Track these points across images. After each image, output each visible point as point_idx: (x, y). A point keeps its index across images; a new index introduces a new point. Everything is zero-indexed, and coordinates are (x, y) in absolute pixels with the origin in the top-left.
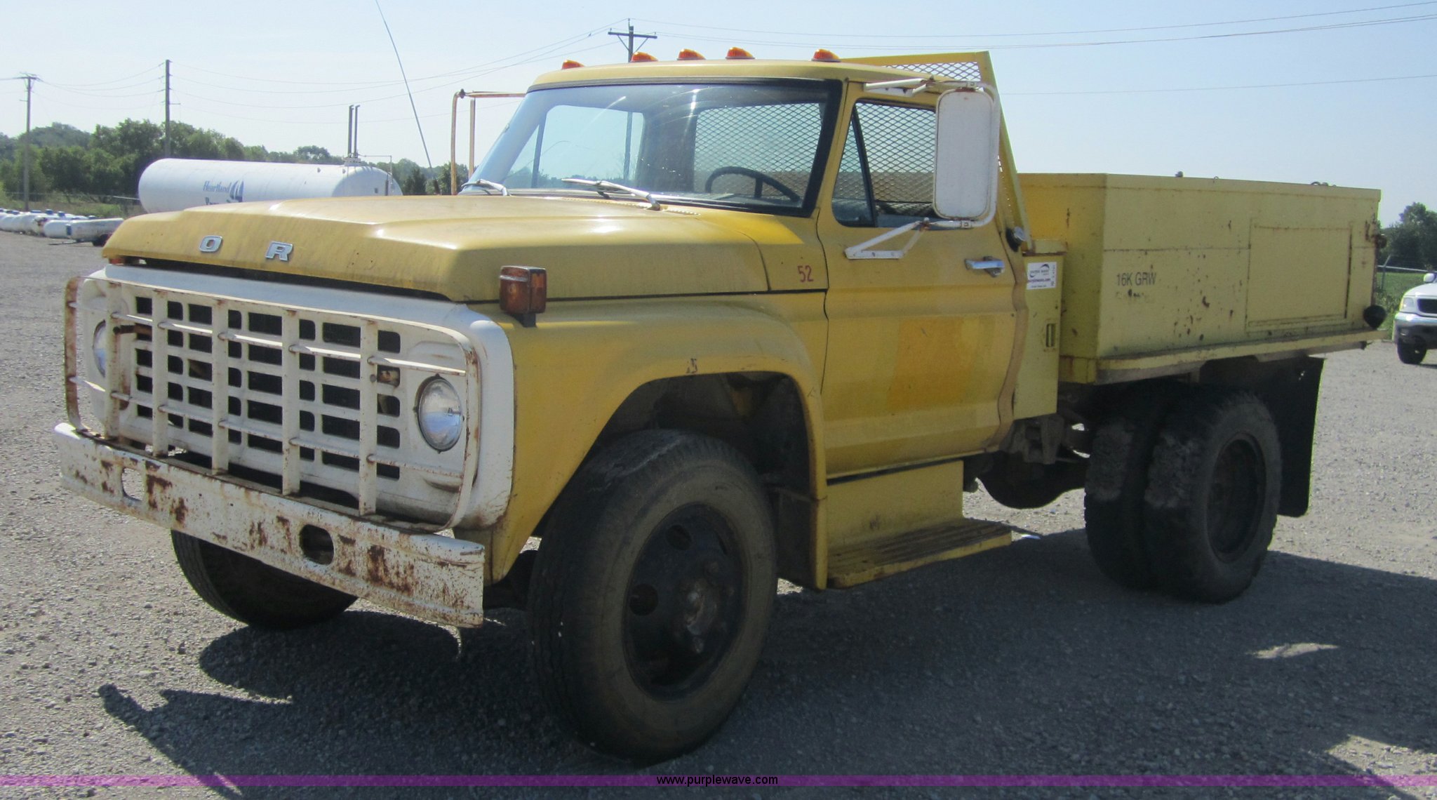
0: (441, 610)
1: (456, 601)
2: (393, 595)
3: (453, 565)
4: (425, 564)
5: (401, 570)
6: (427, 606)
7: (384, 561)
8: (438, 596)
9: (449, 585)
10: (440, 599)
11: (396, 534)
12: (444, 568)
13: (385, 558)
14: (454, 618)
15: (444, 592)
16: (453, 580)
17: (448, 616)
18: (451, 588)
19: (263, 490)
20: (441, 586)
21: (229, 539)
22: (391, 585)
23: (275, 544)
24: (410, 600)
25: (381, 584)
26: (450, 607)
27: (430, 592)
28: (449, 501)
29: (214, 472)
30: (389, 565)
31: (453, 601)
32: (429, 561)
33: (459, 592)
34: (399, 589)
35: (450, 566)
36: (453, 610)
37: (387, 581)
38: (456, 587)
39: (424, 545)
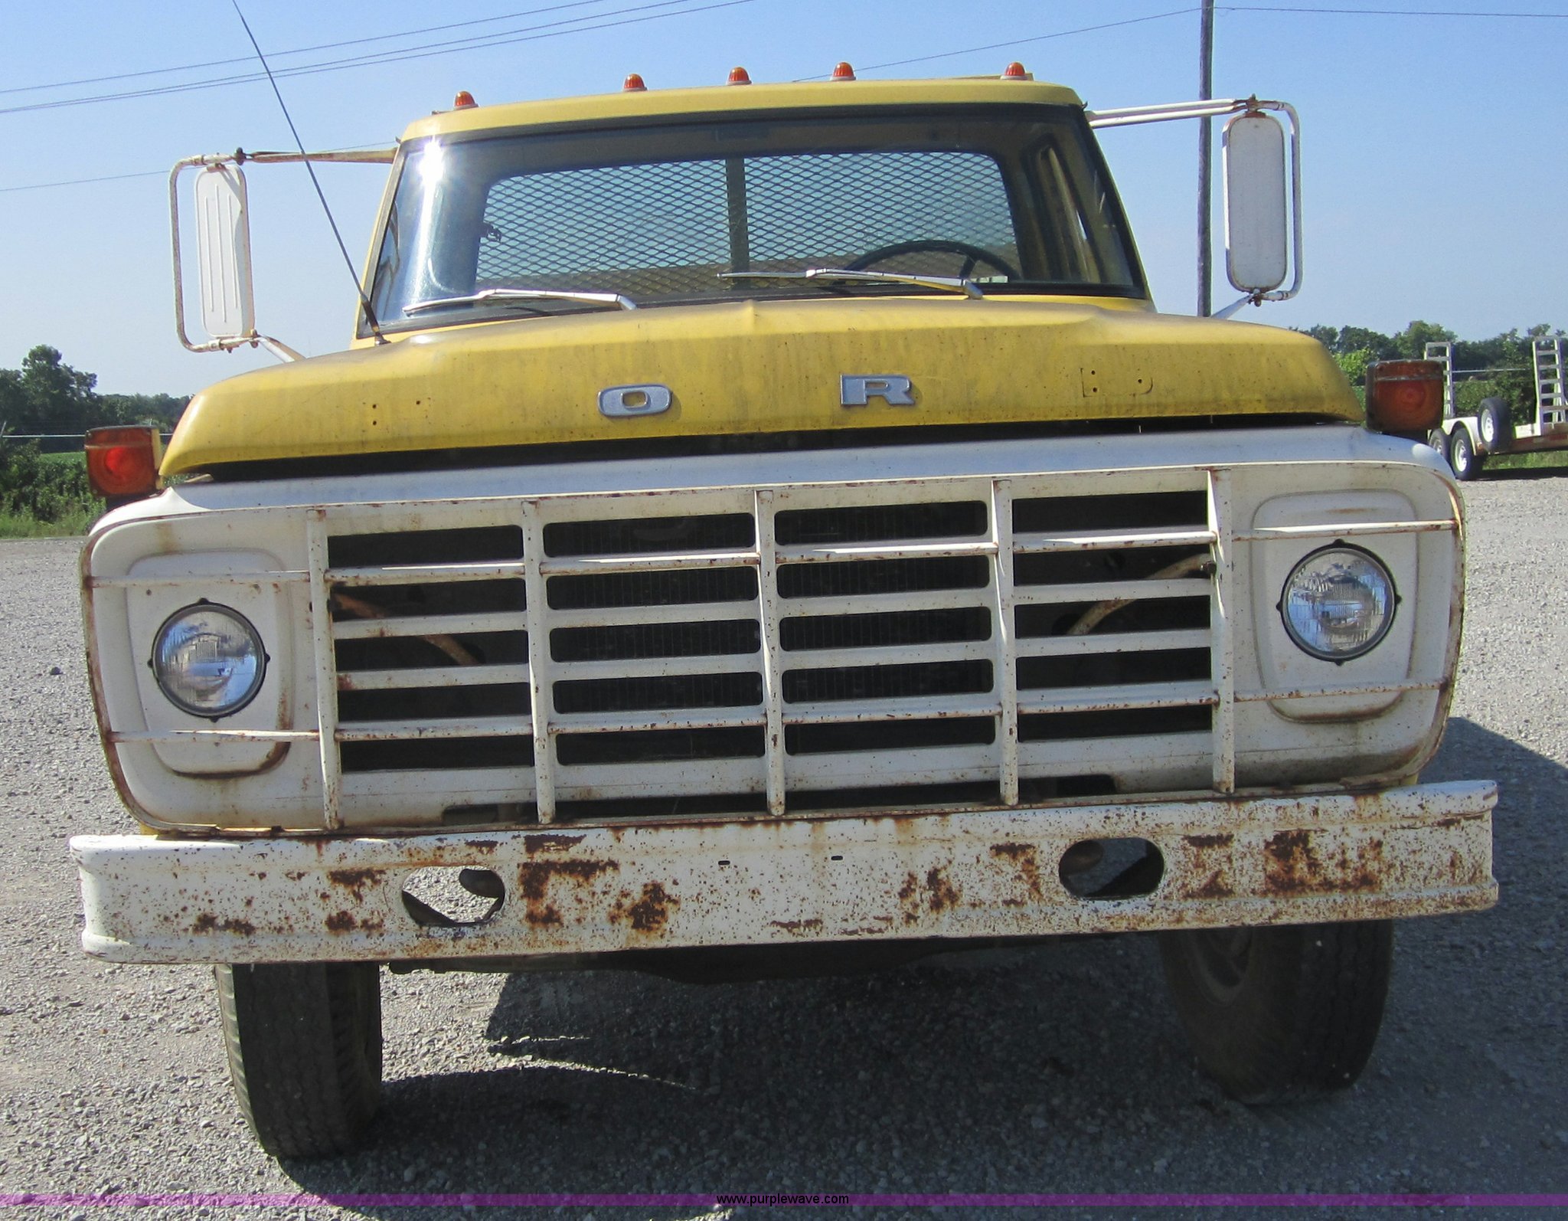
0: (1454, 893)
1: (1475, 873)
2: (1339, 900)
3: (1467, 819)
4: (1411, 833)
5: (1352, 855)
6: (1424, 894)
7: (1308, 851)
8: (1440, 875)
9: (1463, 851)
10: (1444, 877)
11: (1346, 802)
12: (1452, 828)
13: (1311, 845)
14: (1478, 899)
15: (1453, 864)
16: (1469, 842)
17: (1468, 898)
18: (1465, 856)
19: (947, 810)
20: (1447, 857)
21: (827, 922)
22: (1328, 885)
23: (985, 894)
24: (1382, 897)
25: (1303, 890)
26: (1465, 884)
27: (1422, 873)
28: (1356, 736)
29: (778, 811)
30: (1320, 856)
31: (1471, 875)
32: (1419, 824)
33: (1477, 858)
34: (1345, 886)
35: (1463, 823)
36: (1472, 887)
37: (1318, 880)
38: (1475, 851)
39: (1415, 801)
